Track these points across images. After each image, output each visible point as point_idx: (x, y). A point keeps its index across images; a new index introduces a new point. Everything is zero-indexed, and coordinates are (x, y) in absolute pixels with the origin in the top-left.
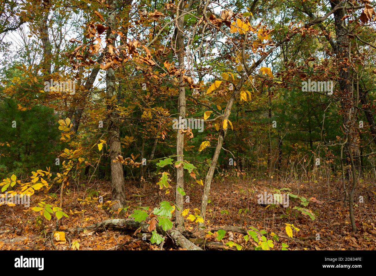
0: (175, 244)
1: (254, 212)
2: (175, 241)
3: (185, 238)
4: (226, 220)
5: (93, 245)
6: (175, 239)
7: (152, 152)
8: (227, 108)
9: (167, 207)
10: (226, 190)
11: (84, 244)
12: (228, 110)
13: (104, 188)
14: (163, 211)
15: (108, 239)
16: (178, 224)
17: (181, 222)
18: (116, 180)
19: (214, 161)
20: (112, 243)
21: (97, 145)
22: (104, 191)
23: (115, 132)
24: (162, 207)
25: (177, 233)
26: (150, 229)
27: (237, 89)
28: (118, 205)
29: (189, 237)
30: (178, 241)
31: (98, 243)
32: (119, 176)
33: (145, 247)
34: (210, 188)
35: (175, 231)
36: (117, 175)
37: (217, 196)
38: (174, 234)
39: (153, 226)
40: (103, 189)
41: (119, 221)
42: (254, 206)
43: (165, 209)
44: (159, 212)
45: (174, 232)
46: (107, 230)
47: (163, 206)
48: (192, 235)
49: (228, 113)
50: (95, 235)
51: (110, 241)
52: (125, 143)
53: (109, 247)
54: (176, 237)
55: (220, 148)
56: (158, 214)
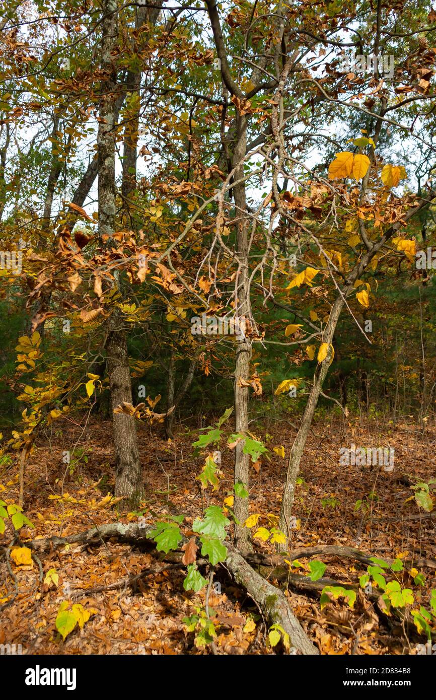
0: (234, 580)
1: (387, 501)
2: (233, 576)
3: (251, 569)
4: (332, 518)
5: (83, 573)
6: (234, 570)
7: (190, 369)
8: (330, 320)
9: (218, 518)
10: (333, 445)
11: (66, 572)
12: (332, 322)
13: (100, 439)
14: (209, 526)
15: (111, 561)
16: (238, 538)
17: (245, 534)
18: (123, 440)
19: (305, 418)
20: (117, 571)
21: (84, 386)
22: (99, 446)
23: (119, 349)
24: (208, 518)
25: (238, 559)
26: (186, 561)
27: (349, 282)
28: (127, 486)
29: (260, 564)
30: (239, 576)
31: (93, 570)
32: (128, 432)
33: (179, 579)
34: (298, 469)
35: (233, 554)
36: (124, 429)
37: (316, 457)
38: (232, 561)
39: (191, 554)
40: (97, 440)
41: (131, 527)
42: (387, 483)
43: (214, 521)
44: (203, 528)
45: (232, 556)
46: (109, 543)
47: (210, 515)
48: (264, 561)
49: (332, 327)
50: (85, 553)
51: (114, 567)
52: (137, 369)
53: (112, 580)
54: (234, 566)
55: (317, 395)
56: (201, 532)
